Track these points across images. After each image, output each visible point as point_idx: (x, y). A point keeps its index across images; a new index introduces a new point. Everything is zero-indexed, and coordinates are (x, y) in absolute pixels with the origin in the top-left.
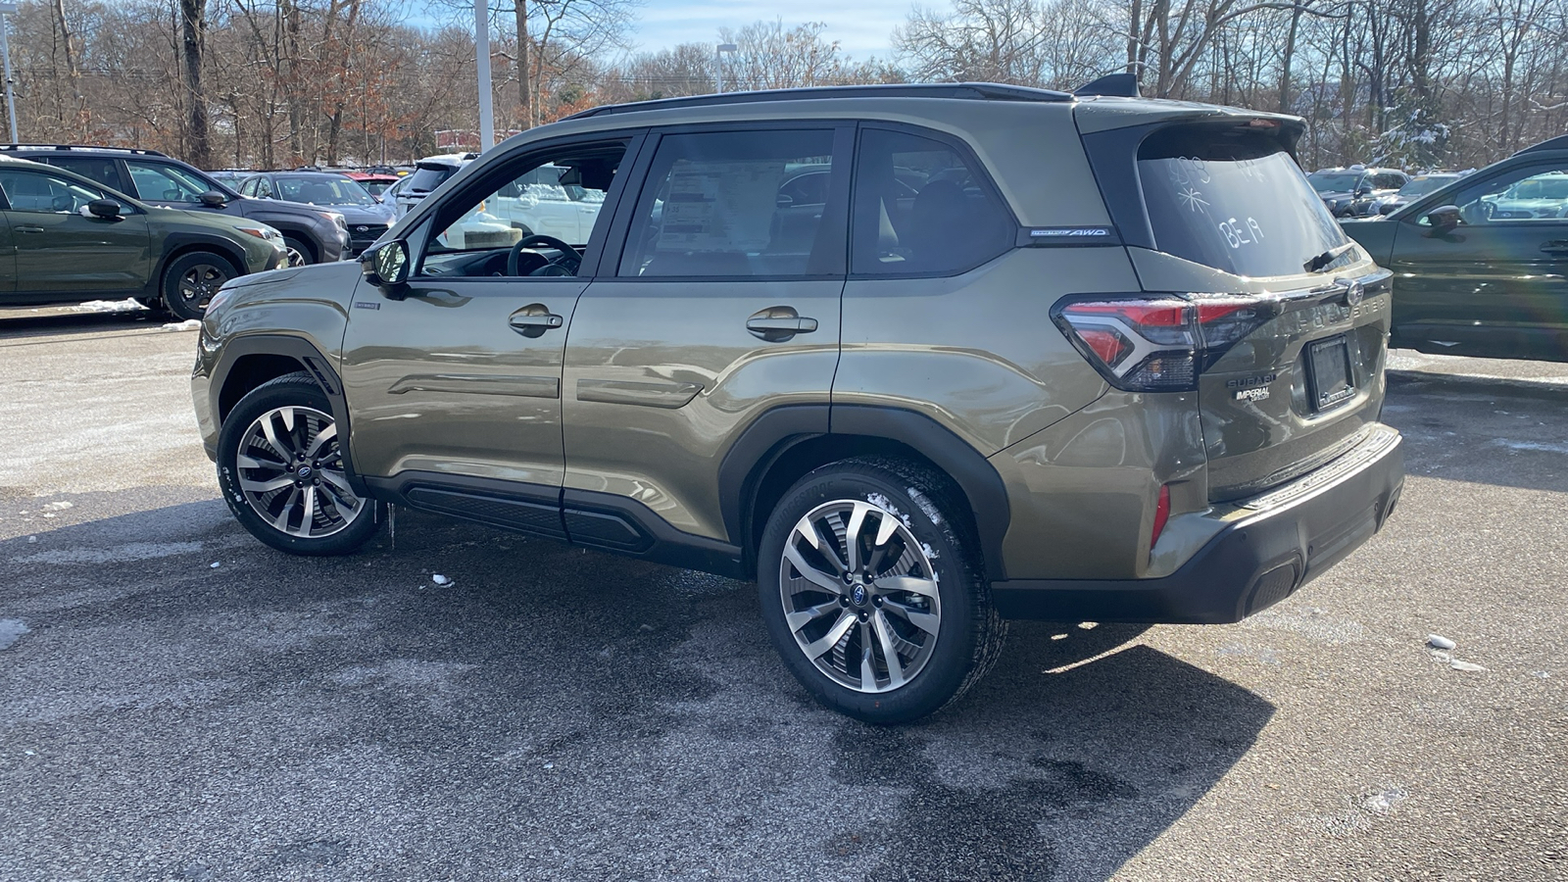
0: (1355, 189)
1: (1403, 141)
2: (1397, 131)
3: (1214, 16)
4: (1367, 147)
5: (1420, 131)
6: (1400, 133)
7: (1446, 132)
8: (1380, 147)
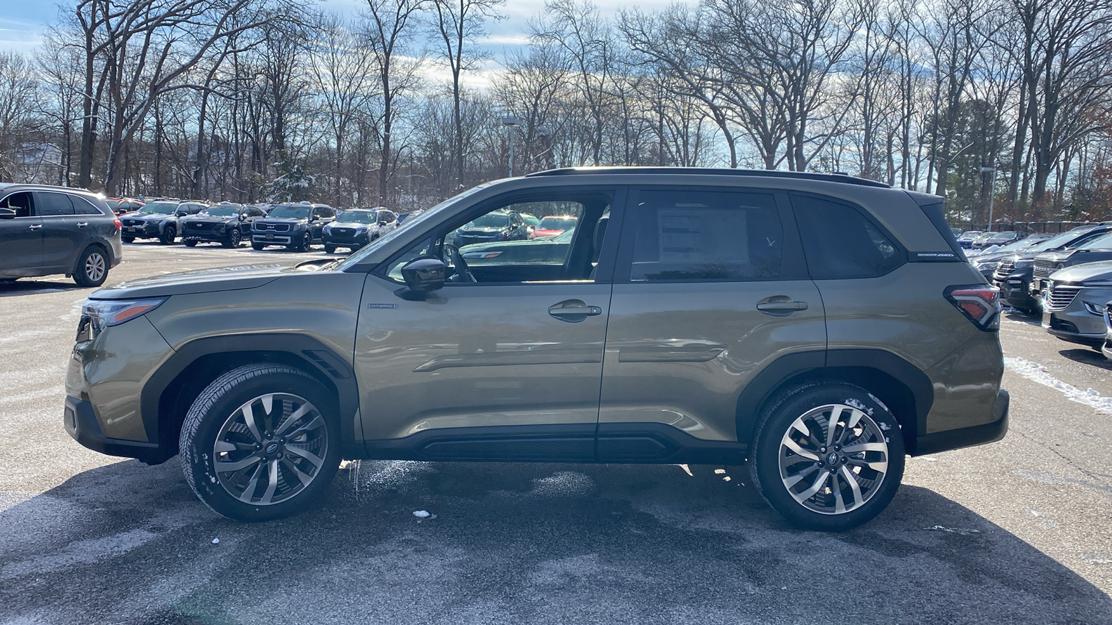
0: (308, 217)
1: (288, 186)
2: (284, 178)
3: (155, 89)
4: (265, 188)
5: (298, 180)
6: (285, 180)
7: (314, 181)
8: (273, 188)
